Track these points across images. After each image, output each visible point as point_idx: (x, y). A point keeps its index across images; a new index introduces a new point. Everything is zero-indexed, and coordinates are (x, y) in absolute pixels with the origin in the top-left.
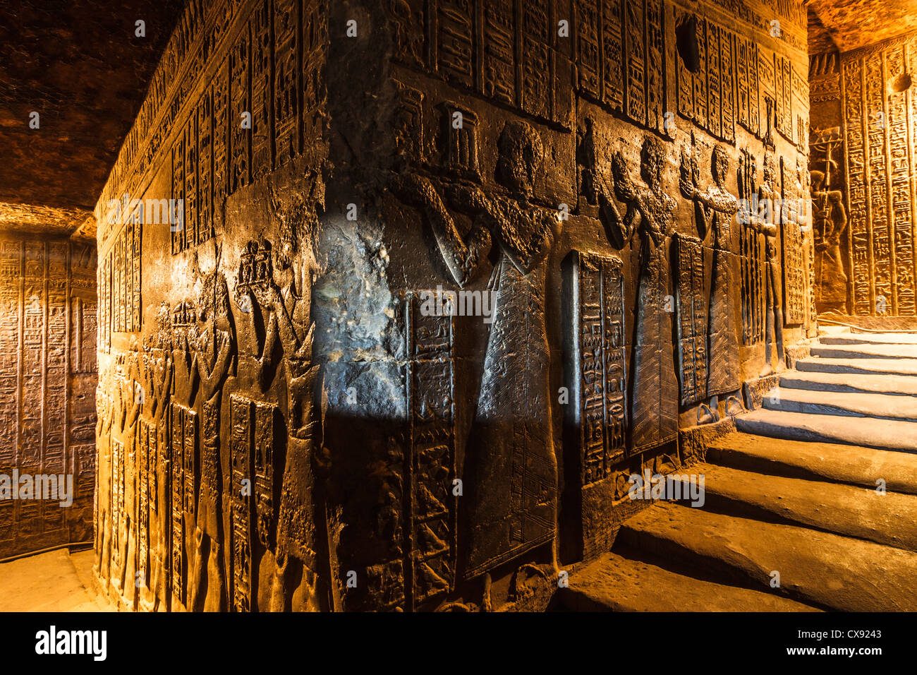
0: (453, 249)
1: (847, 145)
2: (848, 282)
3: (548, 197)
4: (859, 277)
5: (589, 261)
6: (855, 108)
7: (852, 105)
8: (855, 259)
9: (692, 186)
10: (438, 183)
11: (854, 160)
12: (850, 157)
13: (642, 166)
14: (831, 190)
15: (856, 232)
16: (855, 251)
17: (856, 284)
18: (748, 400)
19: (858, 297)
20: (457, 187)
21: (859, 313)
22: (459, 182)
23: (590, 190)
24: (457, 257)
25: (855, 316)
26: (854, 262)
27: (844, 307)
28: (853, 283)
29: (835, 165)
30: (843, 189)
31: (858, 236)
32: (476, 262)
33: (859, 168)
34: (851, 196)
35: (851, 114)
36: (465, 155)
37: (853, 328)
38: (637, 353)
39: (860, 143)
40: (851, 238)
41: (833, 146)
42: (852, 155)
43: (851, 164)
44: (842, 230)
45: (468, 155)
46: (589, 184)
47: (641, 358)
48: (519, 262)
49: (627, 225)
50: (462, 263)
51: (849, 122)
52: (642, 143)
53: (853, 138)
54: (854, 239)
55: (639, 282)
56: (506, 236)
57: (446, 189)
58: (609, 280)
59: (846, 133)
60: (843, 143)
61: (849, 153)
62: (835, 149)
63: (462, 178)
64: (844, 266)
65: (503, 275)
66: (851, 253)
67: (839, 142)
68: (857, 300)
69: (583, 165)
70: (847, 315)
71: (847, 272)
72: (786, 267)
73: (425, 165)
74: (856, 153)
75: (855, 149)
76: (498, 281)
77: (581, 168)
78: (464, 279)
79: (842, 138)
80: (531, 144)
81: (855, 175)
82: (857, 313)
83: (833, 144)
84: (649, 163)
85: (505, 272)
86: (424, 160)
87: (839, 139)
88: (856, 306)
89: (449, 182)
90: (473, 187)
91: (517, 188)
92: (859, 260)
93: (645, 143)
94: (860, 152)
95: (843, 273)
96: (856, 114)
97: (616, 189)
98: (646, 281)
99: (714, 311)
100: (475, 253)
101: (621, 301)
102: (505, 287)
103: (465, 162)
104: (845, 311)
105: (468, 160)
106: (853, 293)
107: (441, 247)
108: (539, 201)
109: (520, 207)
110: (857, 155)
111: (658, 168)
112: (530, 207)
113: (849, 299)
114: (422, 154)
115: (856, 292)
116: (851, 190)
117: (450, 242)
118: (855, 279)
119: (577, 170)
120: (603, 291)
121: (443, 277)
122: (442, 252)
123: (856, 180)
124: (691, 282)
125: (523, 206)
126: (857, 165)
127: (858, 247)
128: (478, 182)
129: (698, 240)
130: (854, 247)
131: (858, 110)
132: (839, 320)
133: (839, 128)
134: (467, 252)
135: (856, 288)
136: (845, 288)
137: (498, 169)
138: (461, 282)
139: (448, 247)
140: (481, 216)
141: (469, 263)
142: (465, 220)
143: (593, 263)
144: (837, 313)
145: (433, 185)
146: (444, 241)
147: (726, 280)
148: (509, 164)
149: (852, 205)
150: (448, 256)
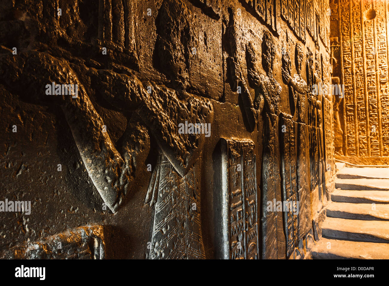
0: (103, 163)
1: (342, 49)
2: (343, 135)
3: (201, 84)
4: (350, 132)
5: (234, 148)
6: (346, 27)
7: (345, 24)
8: (347, 120)
9: (288, 74)
10: (82, 68)
11: (346, 59)
12: (344, 57)
13: (263, 56)
14: (334, 76)
15: (348, 103)
16: (347, 116)
17: (348, 136)
18: (315, 233)
19: (349, 144)
20: (110, 75)
21: (349, 154)
22: (111, 67)
23: (233, 77)
24: (108, 174)
25: (348, 156)
26: (347, 122)
27: (341, 150)
28: (346, 136)
29: (336, 61)
30: (340, 76)
31: (349, 106)
32: (133, 174)
33: (349, 64)
34: (345, 81)
35: (344, 30)
36: (120, 31)
37: (347, 164)
38: (264, 224)
39: (349, 49)
40: (345, 107)
41: (334, 49)
42: (345, 56)
43: (345, 61)
44: (340, 102)
45: (123, 32)
46: (232, 72)
47: (266, 228)
48: (178, 163)
49: (257, 108)
50: (115, 179)
51: (343, 35)
52: (262, 36)
53: (345, 45)
54: (346, 108)
55: (263, 159)
56: (166, 134)
57: (93, 77)
58: (247, 163)
59: (342, 41)
60: (340, 48)
61: (344, 54)
62: (336, 51)
63: (116, 62)
64: (341, 125)
65: (162, 182)
66: (345, 116)
67: (337, 47)
68: (348, 146)
69: (228, 53)
70: (343, 156)
71: (343, 129)
72: (325, 130)
73: (62, 41)
74: (347, 54)
75: (347, 52)
76: (157, 191)
77: (226, 56)
78: (117, 201)
79: (339, 44)
80: (189, 26)
81: (346, 68)
82: (349, 155)
83: (334, 48)
84: (267, 54)
85: (164, 177)
86: (62, 33)
87: (337, 45)
88: (348, 150)
89: (97, 67)
90: (129, 74)
91: (175, 76)
92: (349, 121)
93: (264, 37)
94: (349, 54)
95: (340, 129)
96: (347, 31)
97: (249, 76)
98: (268, 158)
99: (300, 170)
100: (131, 163)
101: (254, 181)
102: (165, 195)
103: (120, 41)
104: (342, 153)
105: (123, 39)
106: (346, 142)
107: (87, 162)
108: (194, 89)
109: (178, 97)
110: (348, 56)
111: (272, 58)
112: (188, 96)
113: (344, 146)
114: (57, 24)
115: (348, 141)
116: (345, 77)
117: (99, 153)
118: (347, 133)
119: (223, 57)
120: (244, 176)
121: (89, 205)
122: (87, 169)
123: (347, 71)
124: (289, 151)
125: (181, 97)
126: (348, 62)
127: (349, 113)
128: (135, 67)
129: (291, 116)
130: (347, 113)
131: (348, 28)
132: (339, 159)
133: (337, 38)
134: (122, 164)
135: (348, 139)
136: (342, 139)
137: (156, 52)
138: (113, 206)
139: (95, 162)
140: (138, 111)
141: (124, 178)
142: (119, 118)
143: (237, 150)
144: (337, 154)
145: (75, 70)
146: (89, 154)
147: (304, 145)
148: (168, 47)
149: (346, 87)
150: (94, 174)
